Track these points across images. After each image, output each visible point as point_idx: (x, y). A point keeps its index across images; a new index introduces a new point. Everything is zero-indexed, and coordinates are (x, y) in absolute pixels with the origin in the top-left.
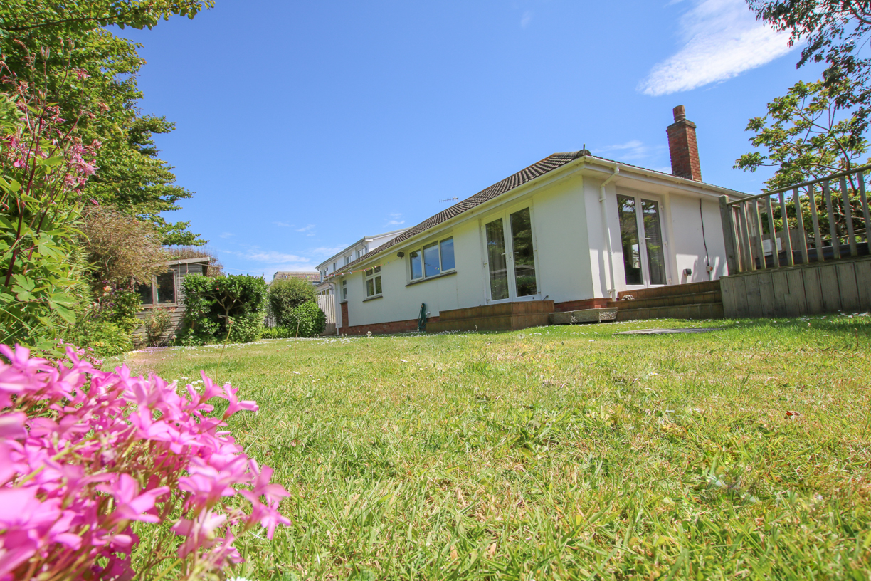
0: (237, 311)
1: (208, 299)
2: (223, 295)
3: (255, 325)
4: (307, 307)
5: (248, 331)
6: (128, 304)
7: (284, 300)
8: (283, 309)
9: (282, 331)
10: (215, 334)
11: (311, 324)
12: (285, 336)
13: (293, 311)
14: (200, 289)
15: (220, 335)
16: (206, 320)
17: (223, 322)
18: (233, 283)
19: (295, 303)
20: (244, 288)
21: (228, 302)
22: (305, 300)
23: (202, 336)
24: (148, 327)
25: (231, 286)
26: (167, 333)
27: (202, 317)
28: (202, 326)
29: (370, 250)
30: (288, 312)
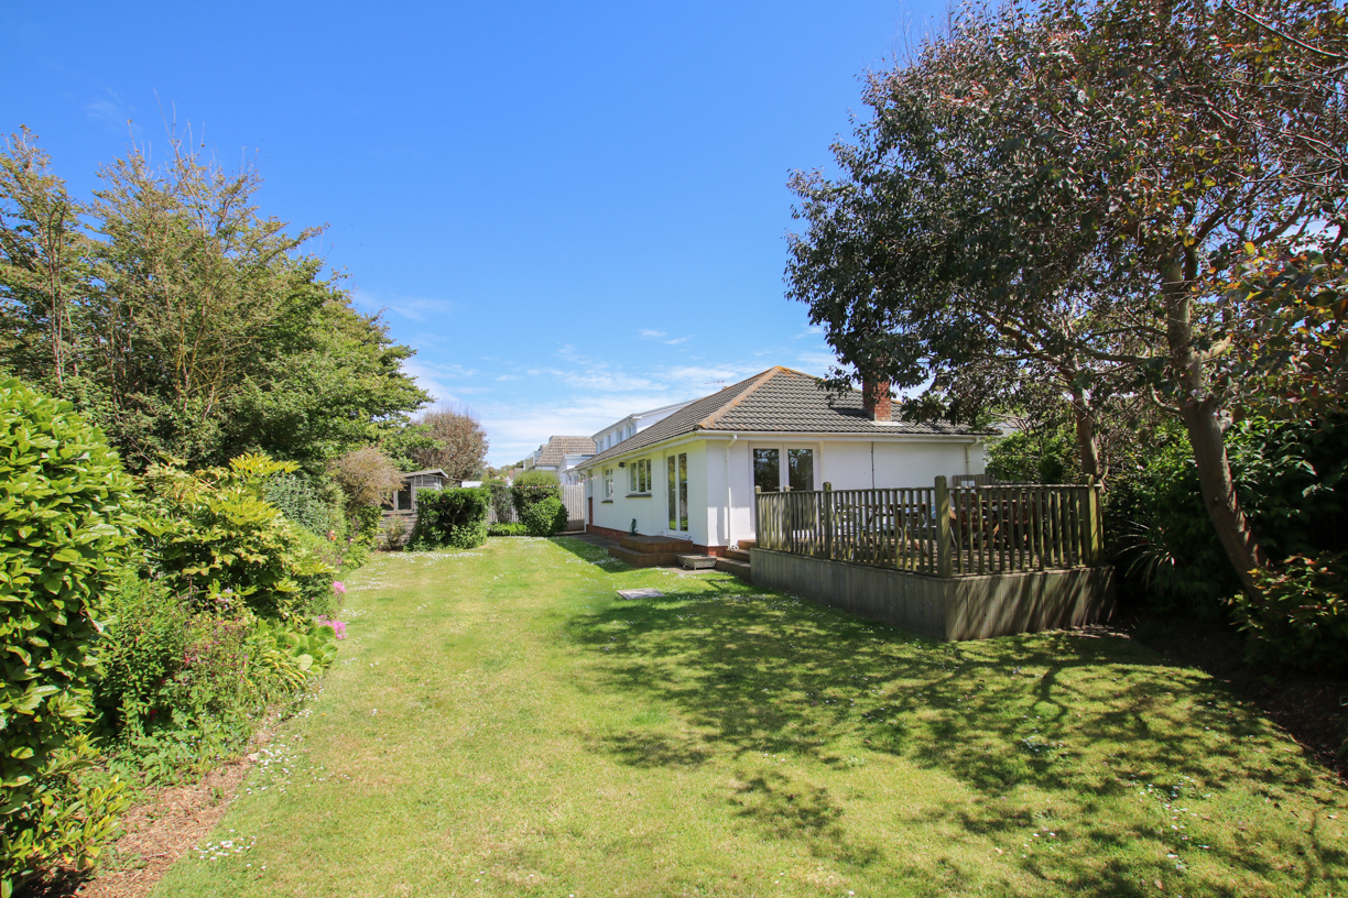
0: (462, 520)
1: (437, 510)
2: (450, 505)
3: (476, 533)
4: (548, 503)
5: (469, 538)
6: (373, 517)
7: (525, 495)
8: (524, 505)
9: (521, 527)
10: (442, 540)
11: (550, 523)
12: (523, 534)
13: (534, 508)
14: (429, 502)
15: (447, 541)
16: (433, 528)
17: (450, 529)
18: (457, 496)
19: (536, 498)
20: (466, 499)
21: (453, 512)
22: (547, 496)
23: (431, 543)
24: (389, 532)
25: (455, 498)
26: (403, 538)
27: (431, 525)
28: (430, 533)
29: (639, 430)
30: (528, 508)
